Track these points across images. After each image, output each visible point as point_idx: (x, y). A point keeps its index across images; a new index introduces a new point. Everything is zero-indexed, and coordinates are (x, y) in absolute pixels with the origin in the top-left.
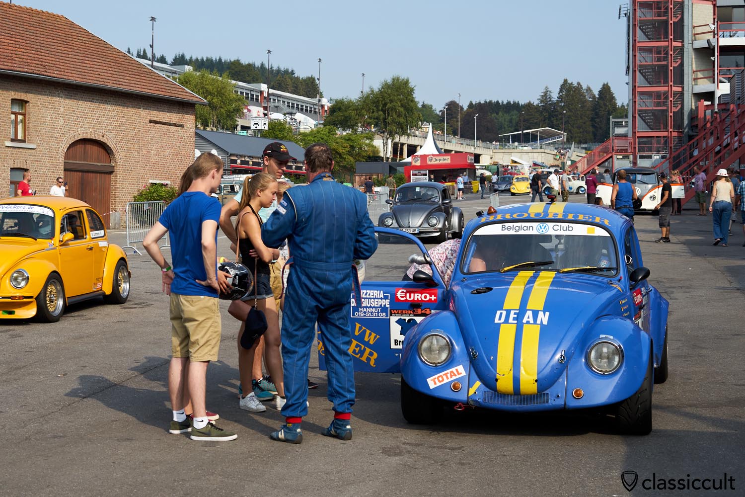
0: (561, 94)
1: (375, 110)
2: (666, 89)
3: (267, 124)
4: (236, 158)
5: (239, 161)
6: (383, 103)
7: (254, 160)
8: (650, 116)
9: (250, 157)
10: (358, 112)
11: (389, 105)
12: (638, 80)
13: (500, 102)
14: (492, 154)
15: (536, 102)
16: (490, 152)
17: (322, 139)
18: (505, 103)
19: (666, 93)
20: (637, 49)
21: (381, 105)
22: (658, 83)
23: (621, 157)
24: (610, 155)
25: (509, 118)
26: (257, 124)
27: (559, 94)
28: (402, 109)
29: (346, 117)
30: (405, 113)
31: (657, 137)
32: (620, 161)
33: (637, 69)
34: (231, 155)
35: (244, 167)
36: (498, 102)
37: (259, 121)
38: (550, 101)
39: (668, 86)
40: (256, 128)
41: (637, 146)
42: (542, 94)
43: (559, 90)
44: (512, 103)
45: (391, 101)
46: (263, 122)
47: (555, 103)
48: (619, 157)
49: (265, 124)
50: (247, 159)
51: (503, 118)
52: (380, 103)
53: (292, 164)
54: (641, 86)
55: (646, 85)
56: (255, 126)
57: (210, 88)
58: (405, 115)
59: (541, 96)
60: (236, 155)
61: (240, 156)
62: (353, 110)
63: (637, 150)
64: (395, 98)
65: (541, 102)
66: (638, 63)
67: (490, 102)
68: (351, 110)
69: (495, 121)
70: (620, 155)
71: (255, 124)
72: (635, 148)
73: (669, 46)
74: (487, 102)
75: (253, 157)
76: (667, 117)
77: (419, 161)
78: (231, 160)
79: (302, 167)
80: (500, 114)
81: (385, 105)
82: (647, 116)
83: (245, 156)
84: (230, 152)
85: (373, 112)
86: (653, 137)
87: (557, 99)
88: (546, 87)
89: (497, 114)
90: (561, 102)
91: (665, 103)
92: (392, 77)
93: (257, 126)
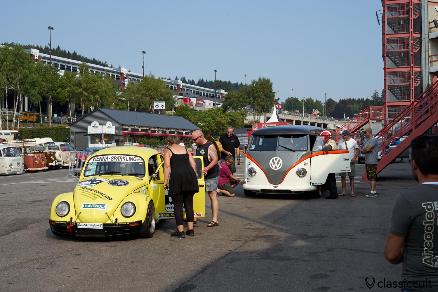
0: (383, 94)
1: (247, 98)
2: (408, 69)
3: (164, 106)
4: (127, 127)
5: (130, 129)
6: (253, 93)
7: (143, 128)
8: (398, 91)
9: (139, 126)
10: (238, 99)
11: (255, 95)
12: (387, 63)
13: (355, 99)
14: (335, 124)
15: (371, 98)
16: (334, 123)
17: (211, 115)
18: (357, 99)
19: (408, 72)
20: (386, 40)
21: (251, 95)
22: (402, 65)
23: (375, 121)
24: (367, 120)
25: (359, 107)
26: (158, 105)
27: (382, 94)
28: (263, 97)
29: (231, 102)
30: (266, 99)
31: (403, 106)
32: (374, 125)
33: (386, 55)
34: (122, 125)
35: (135, 133)
36: (353, 99)
37: (159, 103)
38: (377, 97)
39: (410, 67)
40: (157, 108)
41: (387, 113)
42: (374, 94)
43: (382, 92)
44: (361, 99)
45: (257, 92)
46: (161, 104)
47: (380, 99)
48: (373, 121)
49: (163, 105)
50: (137, 128)
51: (355, 107)
52: (251, 93)
53: (174, 131)
54: (390, 67)
55: (394, 67)
56: (156, 107)
57: (150, 86)
58: (266, 100)
59: (373, 95)
60: (128, 125)
61: (131, 126)
62: (235, 98)
63: (387, 116)
64: (259, 90)
65: (373, 98)
66: (387, 50)
67: (350, 99)
68: (233, 98)
69: (352, 108)
70: (375, 120)
71: (157, 105)
72: (385, 114)
73: (410, 37)
74: (348, 99)
75: (141, 126)
76: (409, 91)
77: (257, 128)
78: (123, 128)
79: (182, 132)
80: (355, 105)
81: (254, 94)
82: (395, 91)
83: (135, 126)
84: (121, 123)
85: (247, 99)
86: (400, 106)
87: (381, 96)
88: (376, 91)
89: (353, 105)
90: (383, 98)
91: (408, 80)
92: (259, 78)
93: (158, 106)
